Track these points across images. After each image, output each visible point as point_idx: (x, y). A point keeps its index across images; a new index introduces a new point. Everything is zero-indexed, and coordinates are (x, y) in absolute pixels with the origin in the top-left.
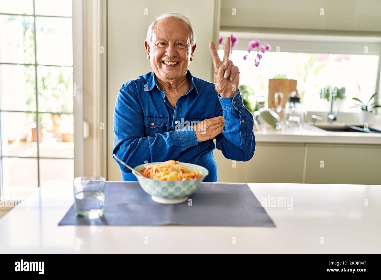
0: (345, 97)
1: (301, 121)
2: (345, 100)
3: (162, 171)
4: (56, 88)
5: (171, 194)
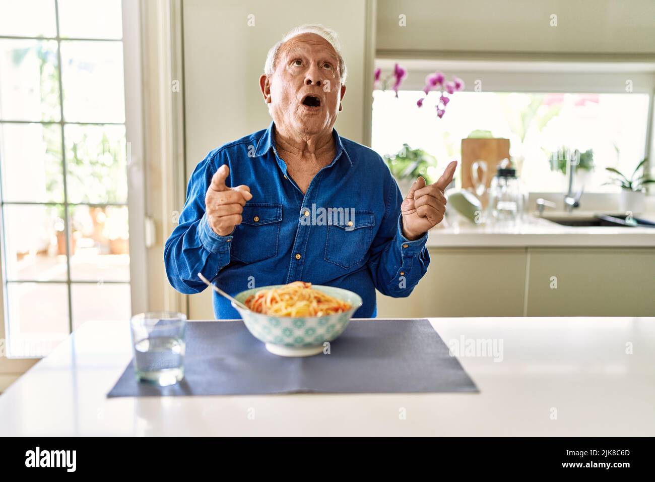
0: (594, 167)
1: (518, 211)
2: (594, 171)
3: (282, 300)
4: (97, 162)
5: (299, 340)
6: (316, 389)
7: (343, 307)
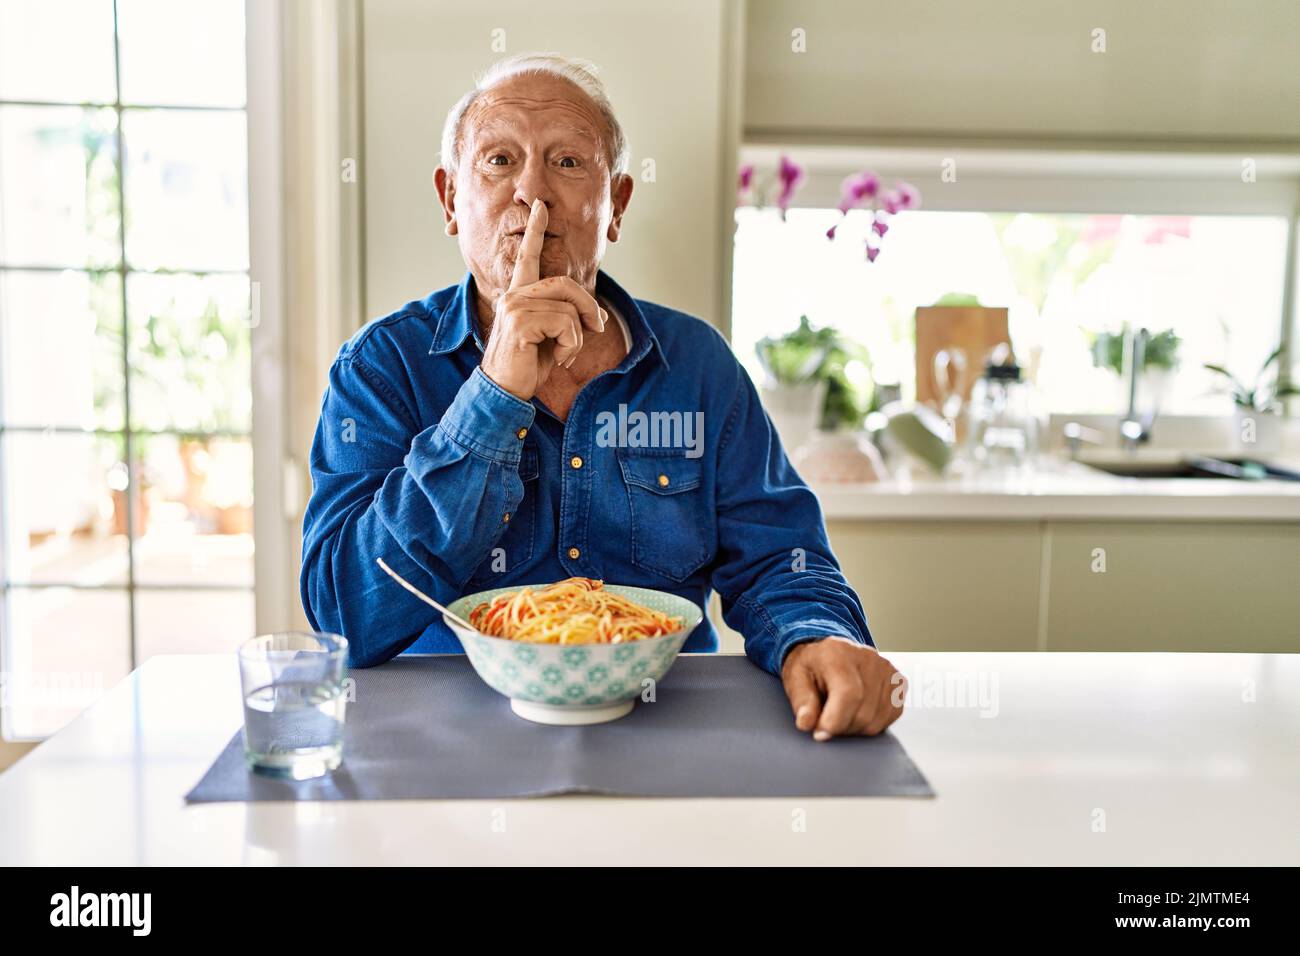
0: (1178, 362)
1: (1028, 446)
2: (1178, 371)
3: (542, 612)
4: (196, 353)
5: (575, 692)
6: (607, 790)
7: (664, 627)
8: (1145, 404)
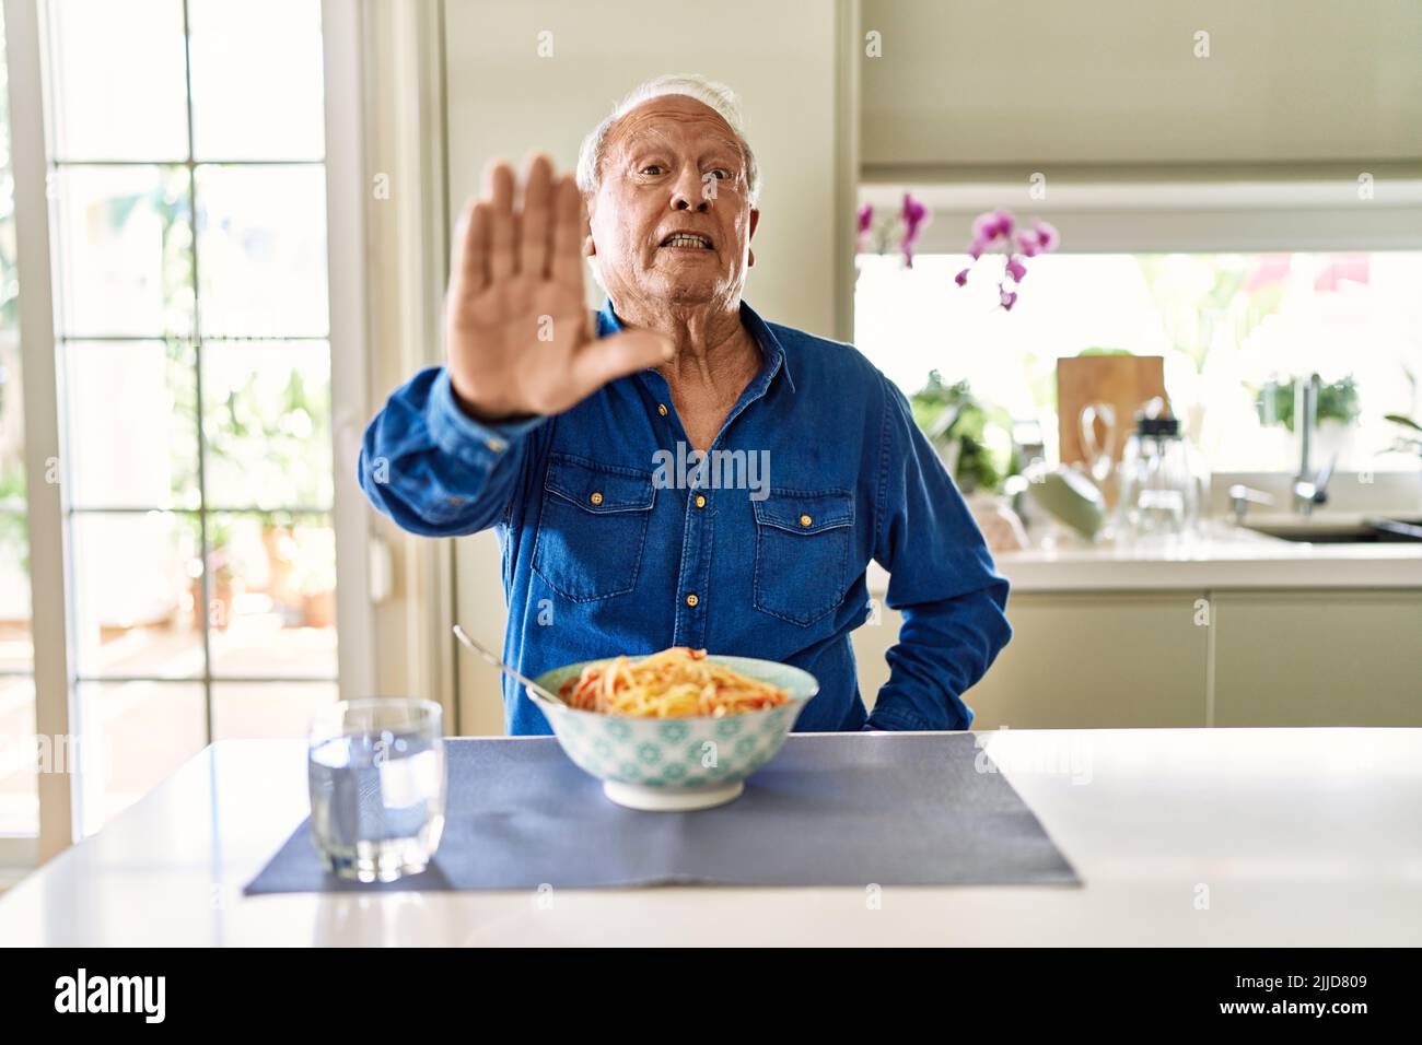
0: (1357, 414)
1: (1187, 510)
2: (1358, 424)
3: (638, 683)
4: (279, 431)
5: (675, 771)
6: (708, 878)
7: (775, 699)
8: (1319, 462)
